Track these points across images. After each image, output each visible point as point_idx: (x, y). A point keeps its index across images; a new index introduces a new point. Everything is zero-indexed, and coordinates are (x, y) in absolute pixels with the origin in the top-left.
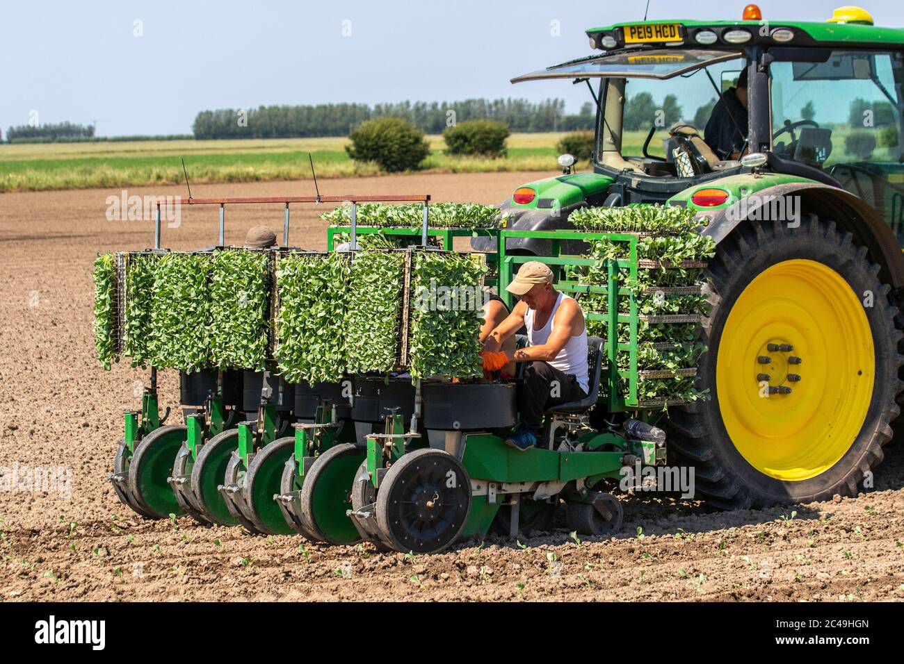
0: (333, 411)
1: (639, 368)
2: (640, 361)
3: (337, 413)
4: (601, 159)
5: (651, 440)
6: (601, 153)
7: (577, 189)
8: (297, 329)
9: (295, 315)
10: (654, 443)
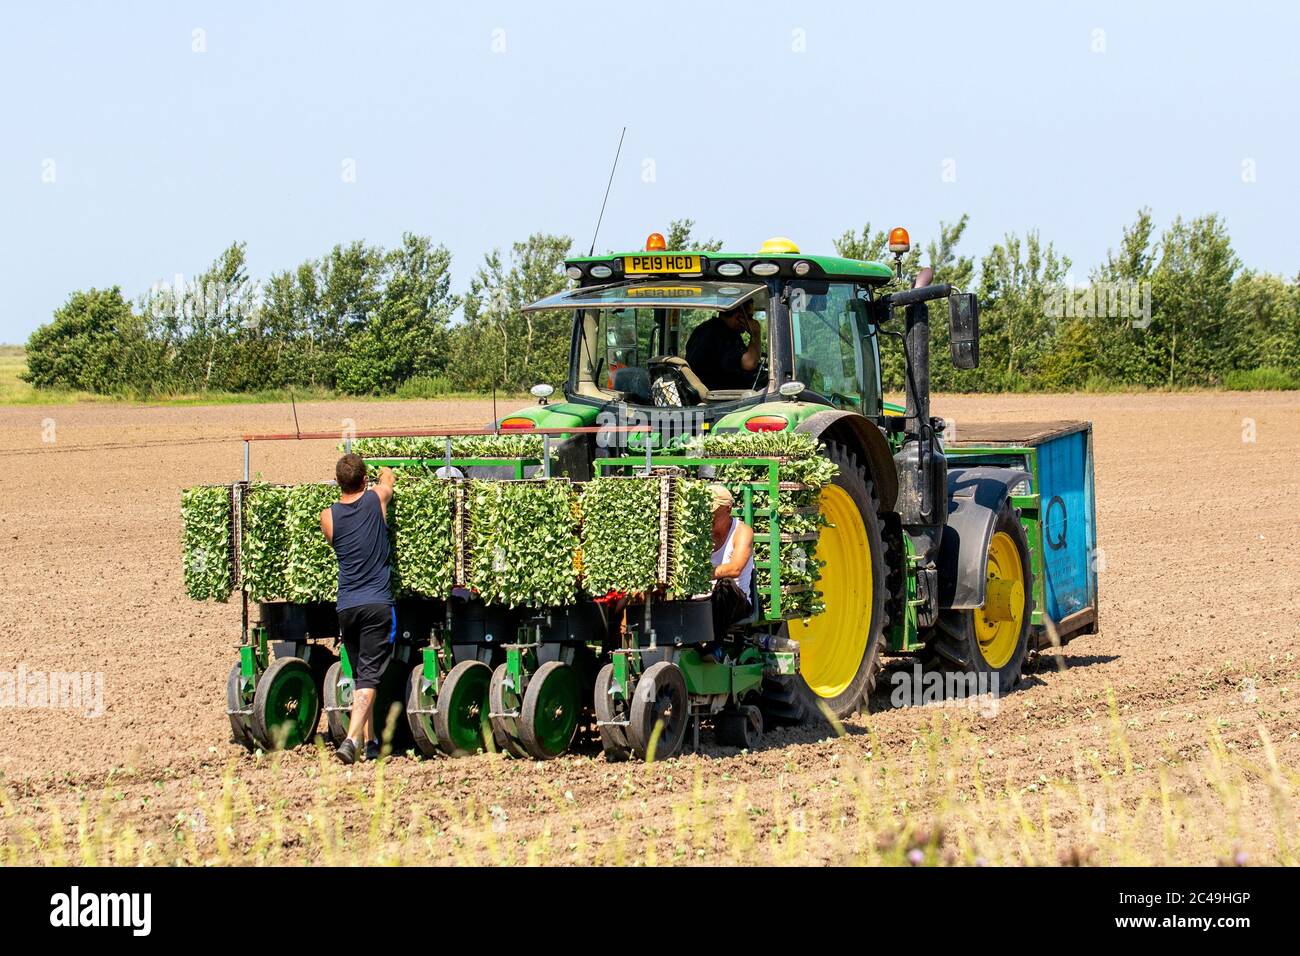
0: (538, 632)
1: (781, 584)
2: (782, 578)
3: (541, 633)
4: (577, 389)
5: (790, 651)
6: (577, 383)
7: (579, 419)
8: (517, 553)
9: (514, 541)
10: (792, 654)
